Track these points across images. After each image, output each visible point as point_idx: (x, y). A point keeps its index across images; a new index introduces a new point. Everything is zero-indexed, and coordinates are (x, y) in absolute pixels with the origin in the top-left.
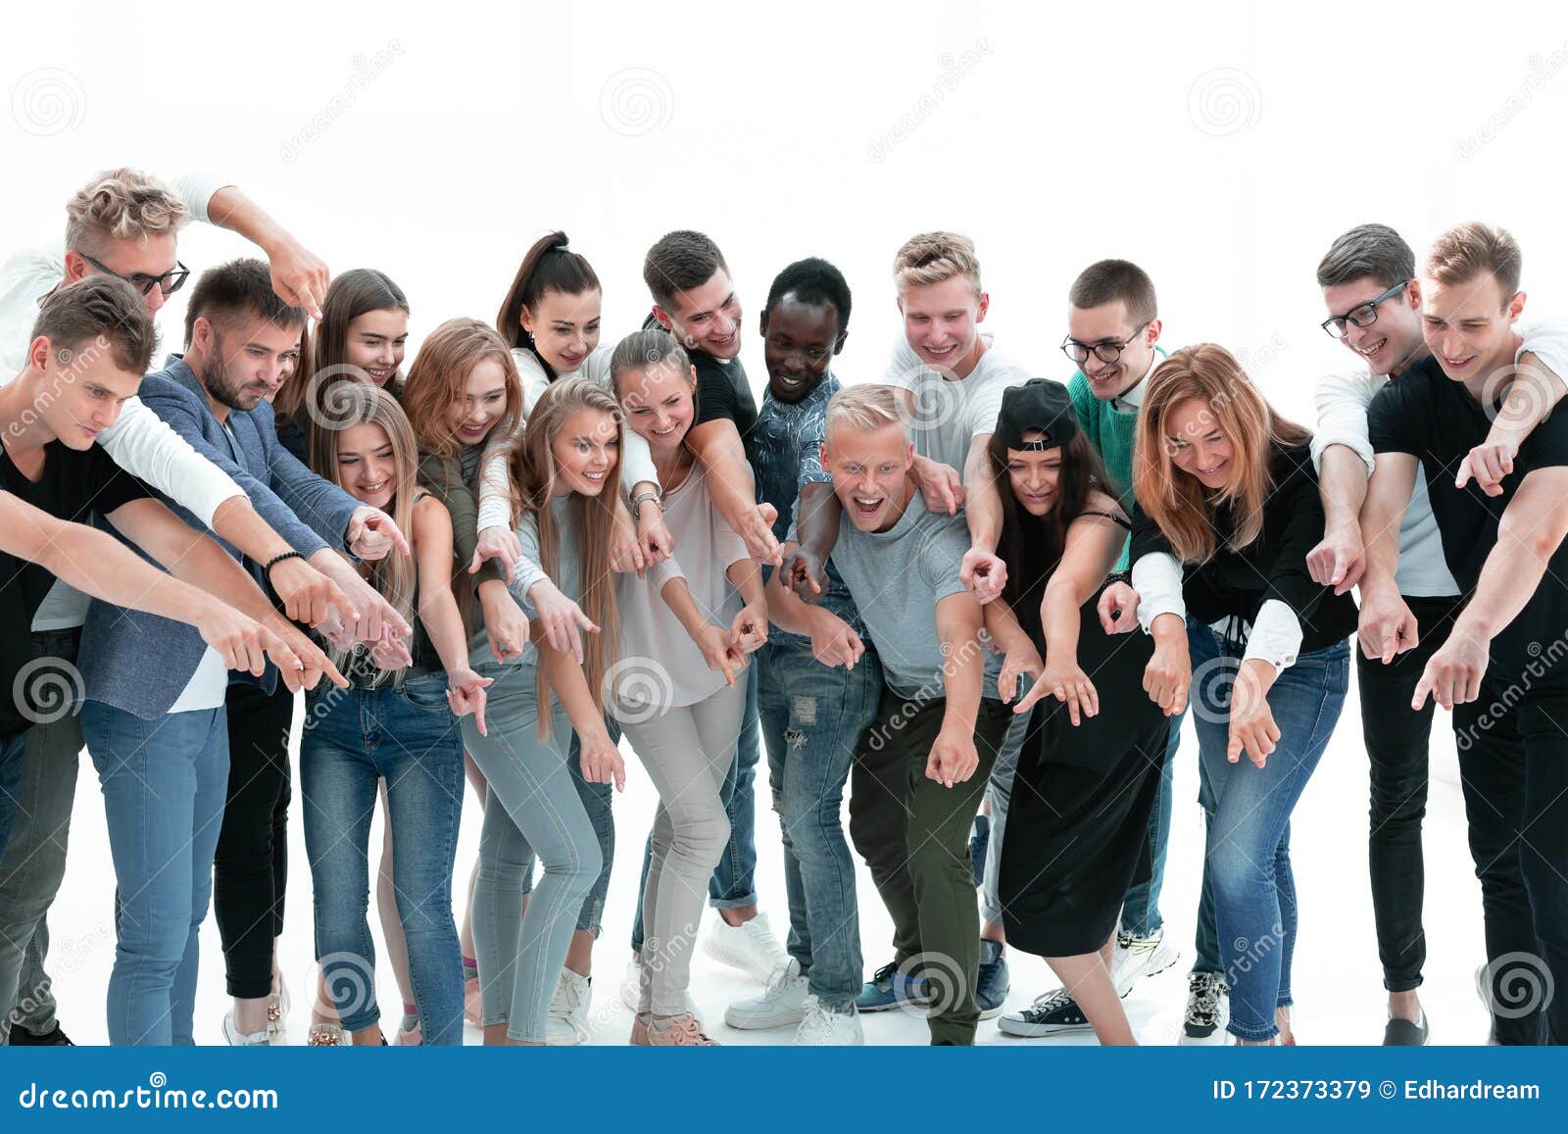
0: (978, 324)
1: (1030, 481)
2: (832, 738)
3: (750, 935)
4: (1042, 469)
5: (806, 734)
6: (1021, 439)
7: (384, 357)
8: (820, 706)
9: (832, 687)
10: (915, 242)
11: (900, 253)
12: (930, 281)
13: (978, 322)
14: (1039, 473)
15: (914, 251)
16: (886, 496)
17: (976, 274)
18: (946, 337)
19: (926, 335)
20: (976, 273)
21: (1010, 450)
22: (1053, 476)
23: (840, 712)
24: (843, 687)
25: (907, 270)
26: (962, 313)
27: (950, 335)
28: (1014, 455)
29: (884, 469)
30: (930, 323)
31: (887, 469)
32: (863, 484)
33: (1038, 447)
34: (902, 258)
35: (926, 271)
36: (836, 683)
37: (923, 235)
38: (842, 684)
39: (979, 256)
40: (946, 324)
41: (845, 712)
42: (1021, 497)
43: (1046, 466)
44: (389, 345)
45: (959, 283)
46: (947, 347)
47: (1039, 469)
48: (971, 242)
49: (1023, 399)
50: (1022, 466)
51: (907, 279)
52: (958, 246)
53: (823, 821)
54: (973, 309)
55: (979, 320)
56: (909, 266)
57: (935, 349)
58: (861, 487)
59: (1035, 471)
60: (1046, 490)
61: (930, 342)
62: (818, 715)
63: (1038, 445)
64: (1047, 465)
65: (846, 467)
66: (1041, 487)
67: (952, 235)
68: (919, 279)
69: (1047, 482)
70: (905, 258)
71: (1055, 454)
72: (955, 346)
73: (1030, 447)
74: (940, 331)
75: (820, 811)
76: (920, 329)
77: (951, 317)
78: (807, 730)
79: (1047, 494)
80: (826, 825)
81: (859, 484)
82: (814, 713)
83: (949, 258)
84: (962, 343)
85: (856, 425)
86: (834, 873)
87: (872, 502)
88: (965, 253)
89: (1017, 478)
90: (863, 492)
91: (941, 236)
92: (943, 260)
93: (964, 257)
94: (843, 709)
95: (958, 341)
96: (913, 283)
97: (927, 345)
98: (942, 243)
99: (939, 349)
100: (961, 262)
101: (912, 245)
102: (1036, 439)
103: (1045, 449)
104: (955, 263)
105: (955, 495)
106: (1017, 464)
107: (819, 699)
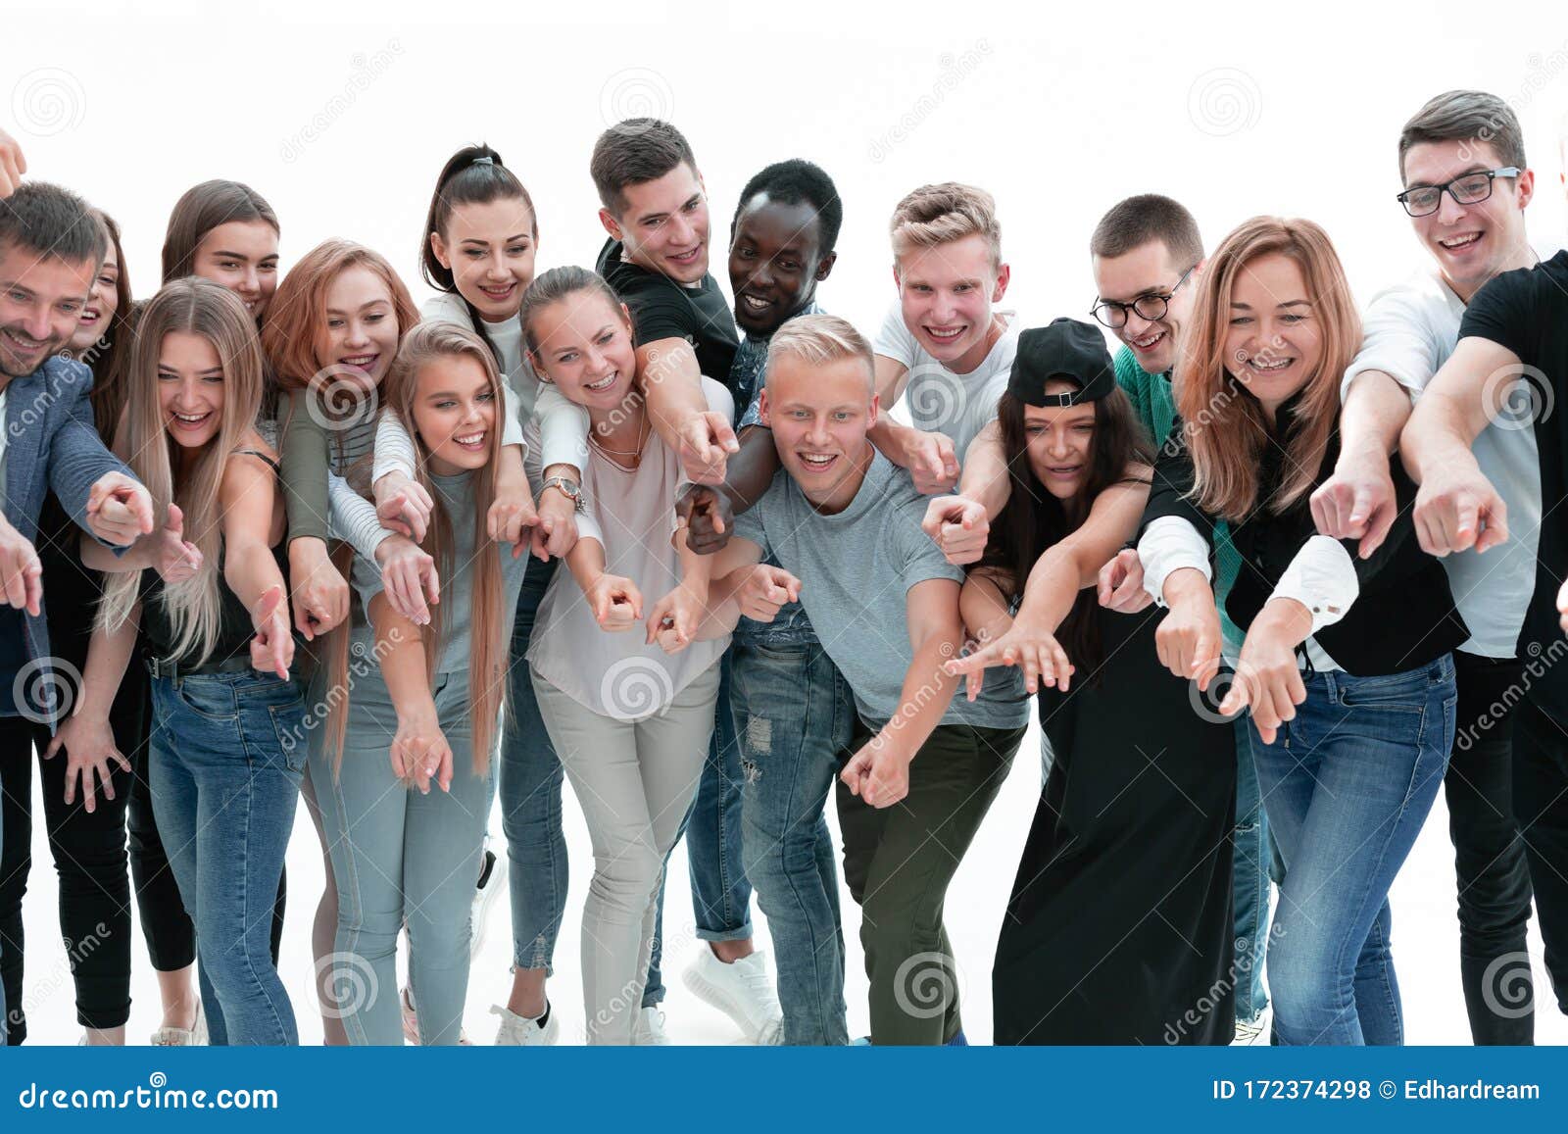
0: (994, 304)
1: (1054, 447)
2: (792, 772)
3: (741, 976)
4: (1069, 430)
5: (759, 766)
6: (1043, 390)
7: (245, 283)
8: (775, 730)
9: (791, 707)
10: (920, 193)
11: (900, 206)
12: (937, 240)
13: (994, 301)
14: (1065, 436)
15: (919, 202)
16: (840, 452)
17: (996, 237)
18: (954, 314)
19: (929, 311)
20: (996, 235)
21: (1028, 407)
22: (1082, 442)
23: (800, 738)
24: (805, 707)
25: (908, 224)
26: (976, 285)
27: (960, 313)
28: (1032, 413)
29: (839, 415)
30: (934, 295)
31: (842, 416)
32: (811, 434)
33: (1065, 401)
34: (902, 212)
35: (933, 227)
36: (796, 702)
37: (930, 186)
38: (803, 703)
39: (999, 216)
40: (956, 298)
41: (807, 736)
42: (1041, 472)
43: (1074, 428)
44: (252, 269)
45: (973, 246)
46: (954, 329)
47: (1065, 431)
48: (990, 196)
49: (1045, 339)
50: (1041, 428)
51: (909, 237)
52: (975, 198)
53: (789, 867)
54: (990, 284)
55: (997, 298)
56: (913, 221)
57: (940, 330)
58: (808, 438)
59: (1060, 434)
60: (1073, 461)
61: (934, 320)
62: (774, 743)
63: (1065, 398)
64: (1075, 426)
65: (789, 413)
66: (1068, 455)
67: (966, 187)
68: (925, 237)
69: (1076, 450)
70: (906, 211)
71: (1087, 411)
72: (965, 327)
73: (1054, 401)
74: (946, 306)
75: (783, 855)
76: (920, 303)
77: (962, 288)
78: (760, 761)
79: (1076, 468)
80: (793, 872)
81: (805, 435)
82: (768, 739)
83: (963, 212)
84: (974, 324)
85: (803, 354)
86: (805, 930)
87: (822, 459)
88: (984, 207)
89: (1036, 444)
90: (810, 444)
91: (953, 187)
92: (955, 214)
93: (981, 212)
94: (804, 733)
95: (969, 321)
96: (916, 242)
97: (929, 323)
98: (955, 194)
99: (944, 330)
100: (978, 219)
101: (915, 196)
102: (1062, 390)
103: (1074, 404)
104: (970, 217)
105: (945, 465)
106: (1035, 424)
107: (775, 722)
